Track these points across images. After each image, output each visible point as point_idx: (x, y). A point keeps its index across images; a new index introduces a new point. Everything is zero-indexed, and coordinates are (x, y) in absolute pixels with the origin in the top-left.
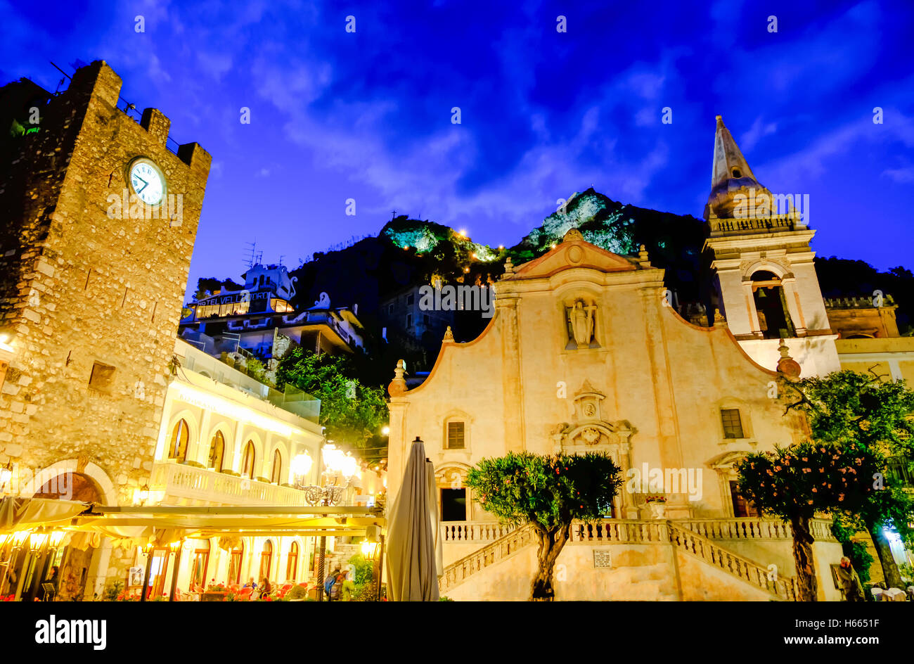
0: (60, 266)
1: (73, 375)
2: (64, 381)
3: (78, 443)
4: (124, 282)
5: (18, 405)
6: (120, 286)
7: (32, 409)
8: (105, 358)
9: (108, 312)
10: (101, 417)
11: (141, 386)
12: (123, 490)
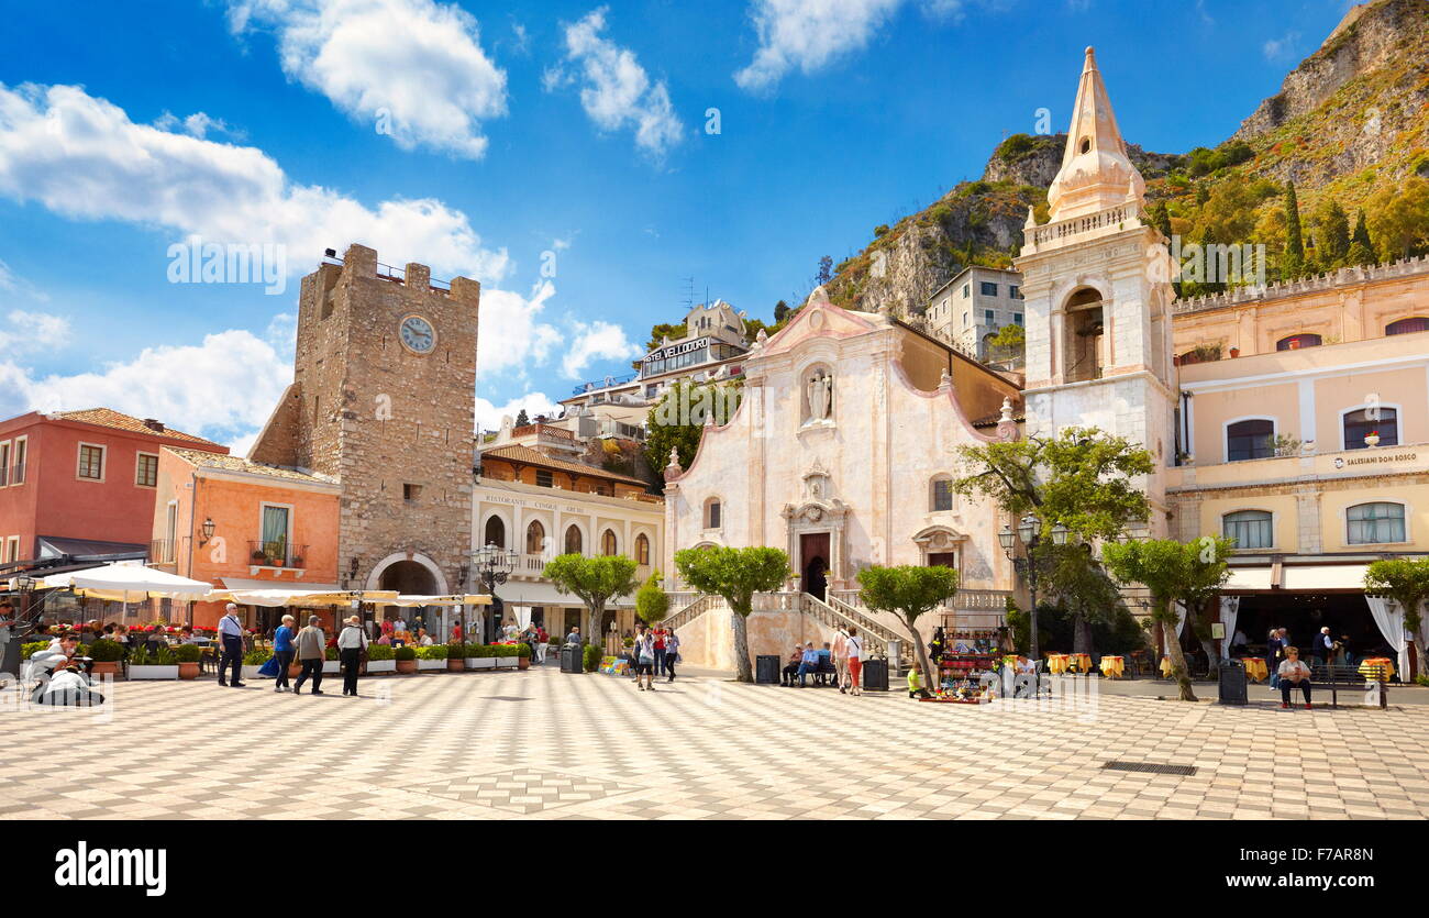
0: (359, 422)
1: (389, 497)
2: (383, 502)
3: (404, 542)
4: (416, 419)
5: (354, 522)
6: (413, 424)
7: (364, 523)
8: (410, 481)
9: (407, 446)
10: (418, 521)
11: (447, 496)
12: (448, 571)
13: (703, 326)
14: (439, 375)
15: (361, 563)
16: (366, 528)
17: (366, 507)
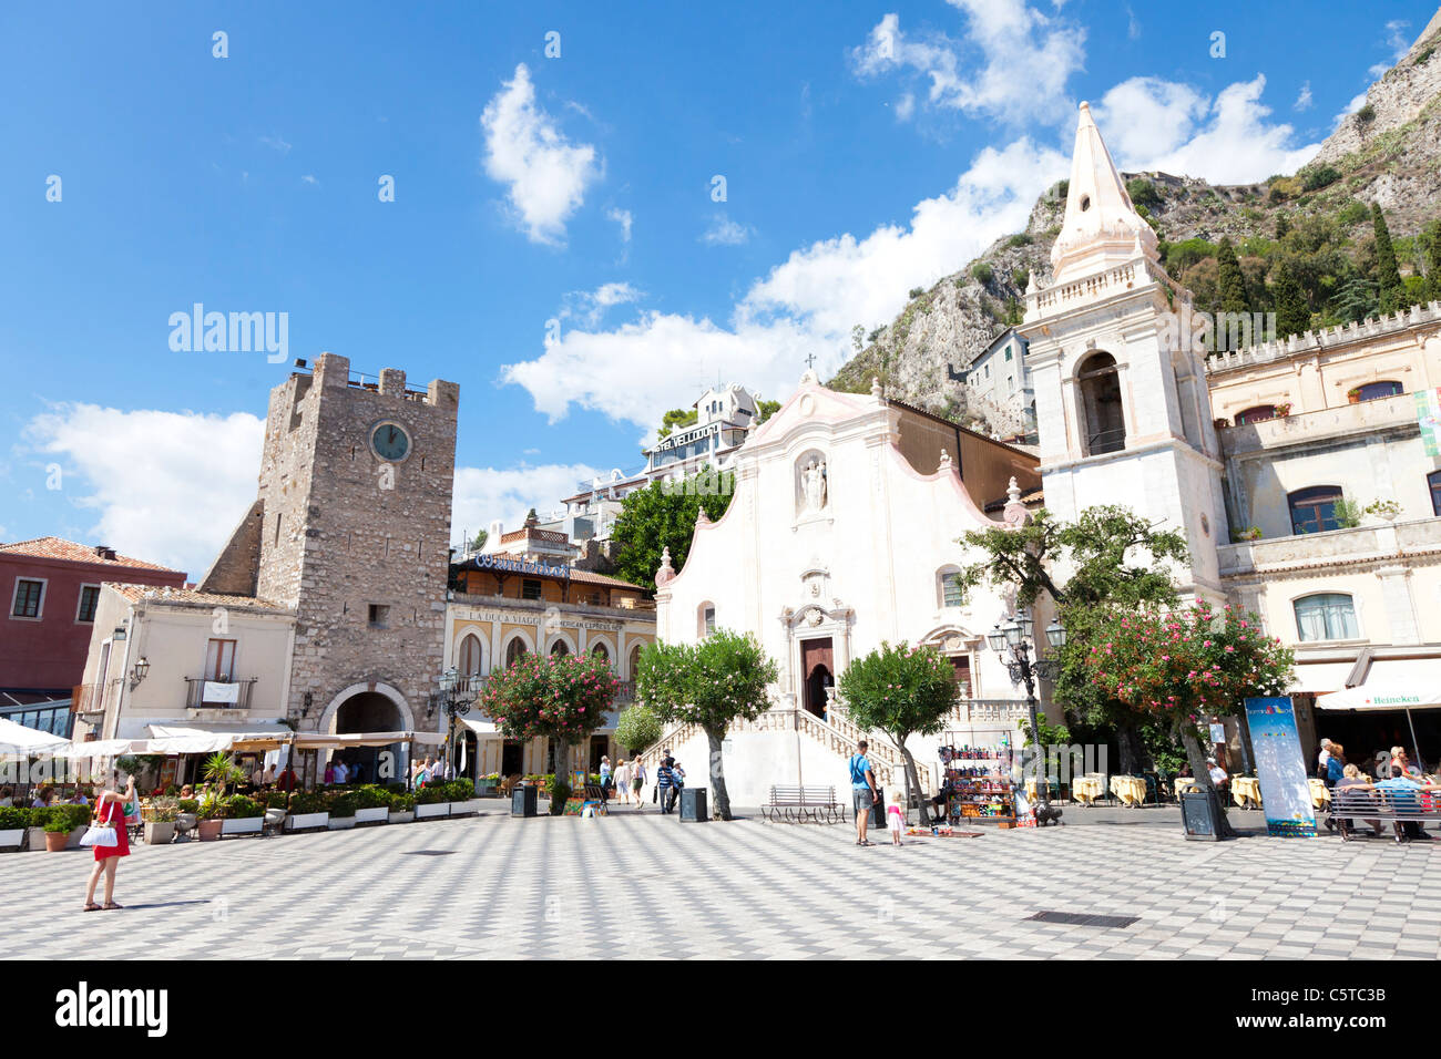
0: (323, 539)
1: (352, 620)
2: (345, 626)
3: (366, 670)
4: (385, 534)
5: (310, 651)
6: (382, 538)
7: (322, 651)
8: (378, 601)
9: (374, 563)
10: (384, 647)
11: (417, 615)
12: (415, 701)
13: (714, 411)
14: (413, 484)
15: (315, 698)
16: (323, 657)
17: (325, 633)
